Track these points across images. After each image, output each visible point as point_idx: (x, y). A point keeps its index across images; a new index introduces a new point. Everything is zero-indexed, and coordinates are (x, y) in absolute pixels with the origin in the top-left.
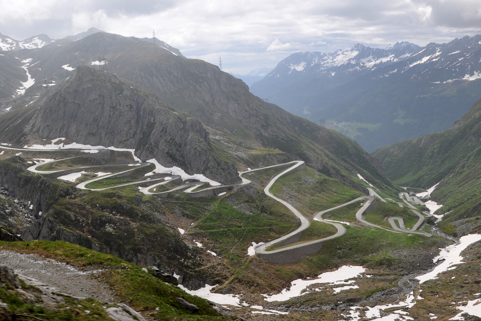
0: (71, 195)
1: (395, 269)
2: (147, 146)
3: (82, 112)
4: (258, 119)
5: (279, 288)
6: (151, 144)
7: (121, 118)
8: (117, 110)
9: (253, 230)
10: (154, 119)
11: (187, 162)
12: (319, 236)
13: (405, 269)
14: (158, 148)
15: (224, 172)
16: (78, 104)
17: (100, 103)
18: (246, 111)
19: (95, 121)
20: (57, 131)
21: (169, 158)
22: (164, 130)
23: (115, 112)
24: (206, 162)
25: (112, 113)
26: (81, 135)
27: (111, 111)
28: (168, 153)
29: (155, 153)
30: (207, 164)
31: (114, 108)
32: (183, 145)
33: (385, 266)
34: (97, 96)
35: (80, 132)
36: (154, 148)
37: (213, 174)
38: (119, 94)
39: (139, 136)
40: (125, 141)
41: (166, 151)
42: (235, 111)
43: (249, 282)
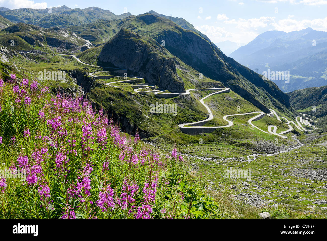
1: (251, 149)
2: (144, 70)
4: (216, 64)
5: (183, 144)
9: (181, 116)
12: (216, 125)
13: (257, 150)
14: (149, 71)
17: (127, 47)
18: (210, 60)
29: (147, 74)
30: (169, 82)
32: (160, 72)
33: (245, 147)
39: (142, 65)
40: (135, 66)
41: (152, 73)
42: (204, 59)
43: (168, 139)
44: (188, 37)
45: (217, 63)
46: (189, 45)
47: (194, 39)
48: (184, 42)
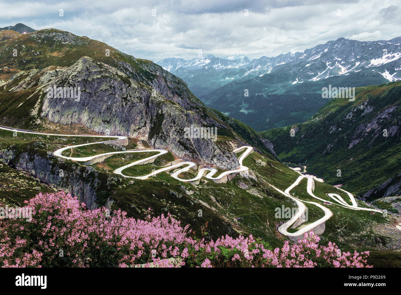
0: (123, 185)
2: (160, 135)
3: (94, 100)
6: (163, 133)
7: (134, 108)
8: (129, 101)
9: (271, 212)
10: (162, 111)
11: (196, 150)
14: (170, 137)
15: (229, 159)
16: (89, 92)
18: (188, 104)
19: (108, 110)
20: (69, 117)
21: (181, 146)
22: (173, 121)
23: (127, 103)
24: (213, 150)
25: (124, 104)
26: (95, 122)
27: (123, 102)
28: (179, 142)
30: (214, 152)
31: (125, 99)
34: (108, 87)
35: (94, 119)
36: (166, 136)
37: (220, 161)
38: (128, 87)
39: (150, 125)
41: (178, 140)
44: (148, 70)
45: (200, 109)
46: (152, 82)
47: (158, 74)
48: (144, 78)
